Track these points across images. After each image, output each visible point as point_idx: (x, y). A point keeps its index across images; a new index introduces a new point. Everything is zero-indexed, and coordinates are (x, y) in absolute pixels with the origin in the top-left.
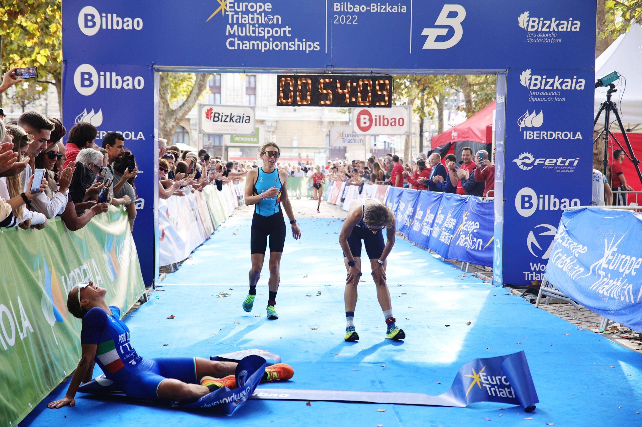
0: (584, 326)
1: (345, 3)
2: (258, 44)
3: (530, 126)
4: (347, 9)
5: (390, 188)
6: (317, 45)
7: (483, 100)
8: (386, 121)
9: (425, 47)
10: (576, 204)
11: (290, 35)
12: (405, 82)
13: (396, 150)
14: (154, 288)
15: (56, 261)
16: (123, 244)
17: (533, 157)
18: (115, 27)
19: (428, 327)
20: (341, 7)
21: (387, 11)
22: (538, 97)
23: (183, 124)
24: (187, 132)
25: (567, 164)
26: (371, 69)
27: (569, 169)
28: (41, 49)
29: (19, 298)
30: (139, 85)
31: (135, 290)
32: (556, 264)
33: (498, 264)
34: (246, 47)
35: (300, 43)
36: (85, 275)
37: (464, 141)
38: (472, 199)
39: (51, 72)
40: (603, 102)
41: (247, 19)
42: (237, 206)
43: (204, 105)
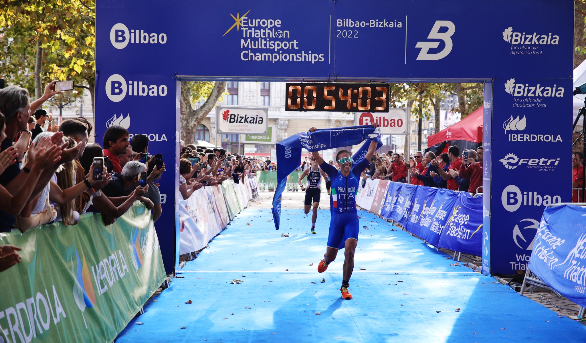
0: (564, 313)
1: (347, 20)
2: (269, 56)
3: (514, 129)
4: (348, 25)
5: (390, 183)
6: (321, 56)
7: (475, 103)
8: (386, 122)
9: (419, 58)
10: (557, 201)
11: (298, 48)
12: (404, 86)
13: (397, 147)
14: (174, 275)
15: (87, 252)
16: (146, 236)
17: (517, 158)
18: (142, 41)
19: (421, 313)
20: (343, 23)
21: (385, 26)
22: (521, 103)
23: (204, 122)
24: (208, 130)
25: (548, 164)
26: (370, 78)
27: (551, 169)
28: (77, 60)
29: (53, 287)
30: (163, 92)
31: (157, 277)
32: (538, 256)
33: (486, 255)
34: (258, 58)
35: (307, 55)
36: (113, 265)
37: (458, 141)
38: (462, 194)
39: (86, 78)
40: (581, 108)
41: (259, 34)
42: (251, 198)
43: (222, 108)
